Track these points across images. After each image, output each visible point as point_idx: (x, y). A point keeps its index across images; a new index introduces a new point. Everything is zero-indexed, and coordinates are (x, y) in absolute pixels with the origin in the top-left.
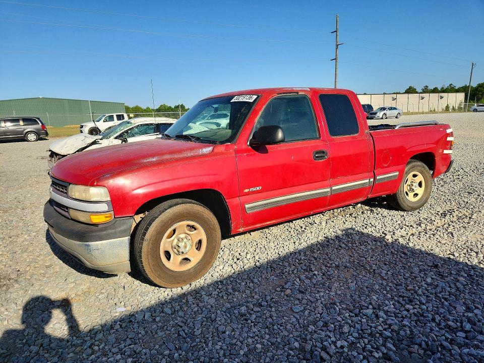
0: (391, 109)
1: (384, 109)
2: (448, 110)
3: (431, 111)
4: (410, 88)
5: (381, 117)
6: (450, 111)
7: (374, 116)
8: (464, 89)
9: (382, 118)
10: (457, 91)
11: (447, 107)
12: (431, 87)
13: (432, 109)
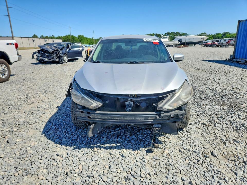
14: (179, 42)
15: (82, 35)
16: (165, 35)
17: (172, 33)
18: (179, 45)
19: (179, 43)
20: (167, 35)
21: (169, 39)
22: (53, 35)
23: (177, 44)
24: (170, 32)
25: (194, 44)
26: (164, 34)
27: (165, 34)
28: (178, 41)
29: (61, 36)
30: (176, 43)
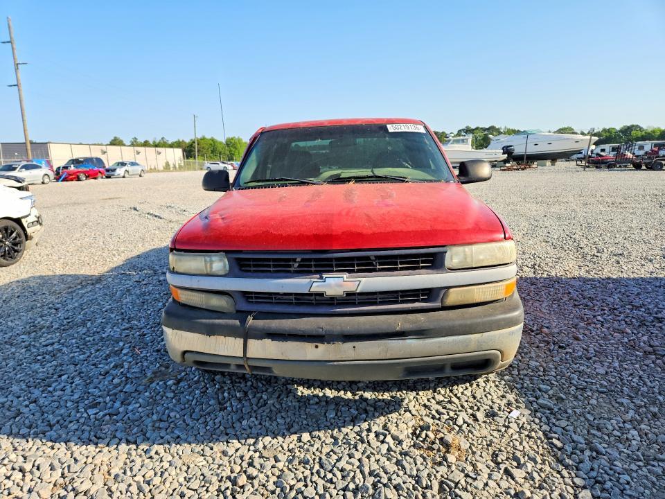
0: (133, 164)
1: (123, 164)
2: (170, 169)
3: (151, 169)
4: (115, 139)
5: (122, 175)
6: (172, 169)
7: (112, 173)
8: (177, 145)
9: (124, 177)
10: (171, 146)
11: (167, 164)
12: (141, 140)
13: (153, 167)
14: (504, 153)
15: (237, 137)
16: (459, 134)
17: (477, 128)
18: (505, 161)
19: (506, 155)
20: (463, 134)
21: (472, 146)
22: (163, 138)
23: (498, 160)
24: (473, 127)
25: (553, 157)
26: (456, 133)
27: (460, 131)
28: (502, 151)
29: (183, 141)
30: (496, 156)
